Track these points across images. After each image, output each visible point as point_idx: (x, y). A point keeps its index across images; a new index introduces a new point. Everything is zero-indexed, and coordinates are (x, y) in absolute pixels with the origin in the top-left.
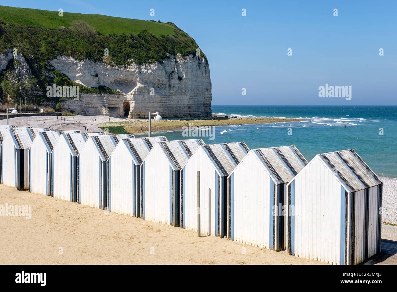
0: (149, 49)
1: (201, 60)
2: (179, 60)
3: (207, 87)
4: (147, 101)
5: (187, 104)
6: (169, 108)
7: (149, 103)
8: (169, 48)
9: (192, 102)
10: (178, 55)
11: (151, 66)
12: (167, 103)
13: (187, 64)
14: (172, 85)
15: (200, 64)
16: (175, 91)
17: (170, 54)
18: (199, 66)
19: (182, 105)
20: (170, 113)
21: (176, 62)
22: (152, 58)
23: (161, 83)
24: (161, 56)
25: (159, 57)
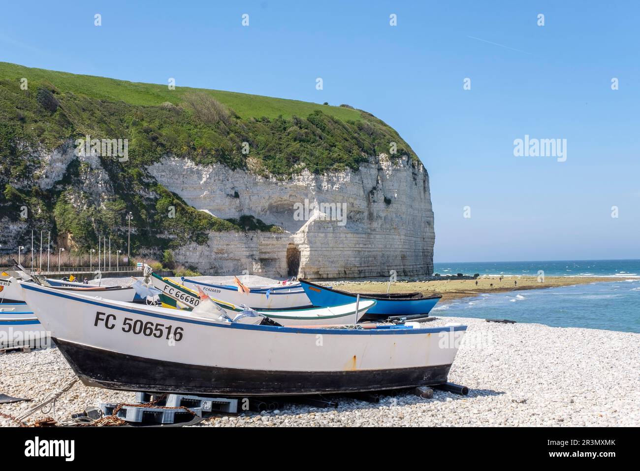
0: (332, 144)
1: (416, 167)
2: (384, 165)
3: (429, 219)
4: (331, 245)
5: (400, 250)
6: (370, 259)
7: (335, 249)
8: (367, 144)
9: (407, 247)
10: (383, 156)
11: (338, 177)
12: (367, 249)
13: (399, 174)
14: (375, 215)
15: (416, 174)
16: (380, 224)
17: (368, 154)
18: (415, 179)
19: (392, 253)
20: (370, 268)
21: (380, 169)
22: (340, 160)
23: (355, 209)
24: (355, 157)
25: (351, 158)
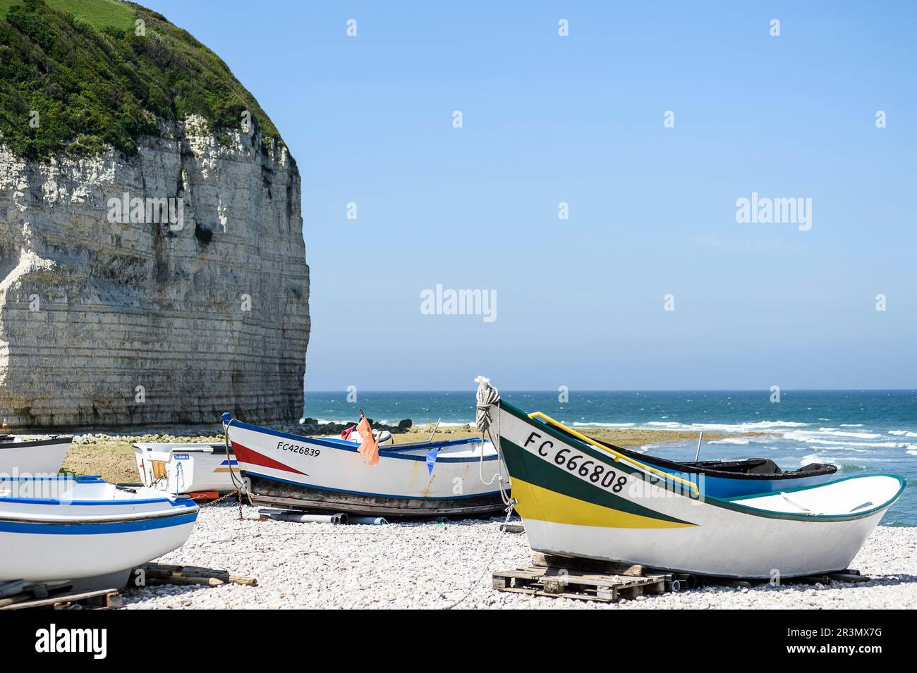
0: (71, 86)
1: (271, 153)
2: (198, 144)
3: (297, 282)
4: (62, 343)
5: (230, 357)
6: (157, 379)
7: (73, 352)
8: (155, 89)
9: (245, 350)
10: (194, 121)
11: (85, 168)
12: (150, 355)
13: (232, 169)
14: (173, 269)
15: (269, 171)
16: (184, 291)
17: (157, 114)
18: (267, 183)
19: (211, 365)
20: (157, 401)
21: (187, 154)
22: (90, 127)
23: (124, 253)
24: (127, 120)
25: (118, 123)
